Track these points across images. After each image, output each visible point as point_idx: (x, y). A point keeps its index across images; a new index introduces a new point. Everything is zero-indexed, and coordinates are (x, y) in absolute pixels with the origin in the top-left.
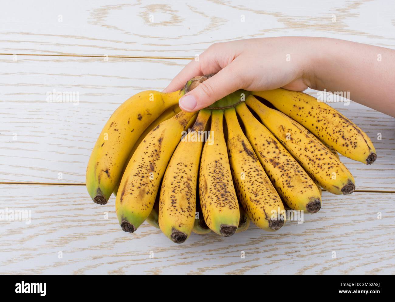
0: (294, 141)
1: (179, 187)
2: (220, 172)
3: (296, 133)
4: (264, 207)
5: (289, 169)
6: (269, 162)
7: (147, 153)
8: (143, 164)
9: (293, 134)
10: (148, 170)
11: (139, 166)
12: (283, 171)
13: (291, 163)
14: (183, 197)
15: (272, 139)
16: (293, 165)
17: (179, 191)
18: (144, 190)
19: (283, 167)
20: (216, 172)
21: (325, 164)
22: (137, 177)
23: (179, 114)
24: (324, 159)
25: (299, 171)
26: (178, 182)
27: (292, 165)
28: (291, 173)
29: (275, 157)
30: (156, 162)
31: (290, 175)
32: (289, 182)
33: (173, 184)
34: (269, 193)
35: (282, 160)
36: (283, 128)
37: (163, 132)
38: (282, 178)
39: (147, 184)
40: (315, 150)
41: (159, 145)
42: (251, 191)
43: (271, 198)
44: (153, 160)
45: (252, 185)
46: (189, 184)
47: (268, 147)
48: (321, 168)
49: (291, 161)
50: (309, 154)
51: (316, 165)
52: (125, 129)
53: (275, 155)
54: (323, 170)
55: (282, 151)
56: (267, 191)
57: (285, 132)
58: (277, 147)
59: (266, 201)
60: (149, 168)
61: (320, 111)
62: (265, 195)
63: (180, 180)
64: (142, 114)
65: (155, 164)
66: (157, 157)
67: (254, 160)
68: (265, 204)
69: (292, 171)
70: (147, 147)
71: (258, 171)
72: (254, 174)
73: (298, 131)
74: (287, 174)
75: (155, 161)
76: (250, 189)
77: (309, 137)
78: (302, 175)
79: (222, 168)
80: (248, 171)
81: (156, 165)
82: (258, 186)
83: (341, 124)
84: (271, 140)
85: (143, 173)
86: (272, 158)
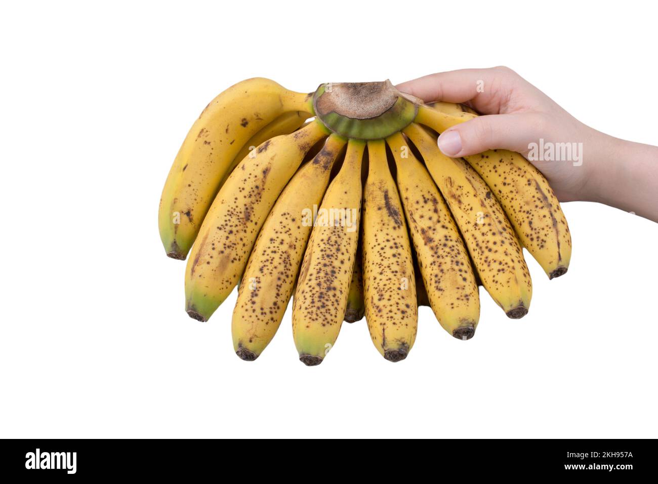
0: (463, 207)
1: (271, 263)
2: (336, 242)
3: (468, 194)
4: (384, 324)
5: (445, 254)
6: (420, 232)
7: (243, 189)
8: (235, 209)
9: (464, 194)
10: (240, 220)
11: (229, 211)
12: (436, 256)
13: (450, 244)
14: (271, 285)
15: (432, 195)
16: (453, 248)
17: (270, 271)
18: (228, 257)
19: (437, 248)
20: (329, 242)
21: (495, 261)
22: (222, 231)
23: (299, 133)
24: (496, 251)
25: (457, 262)
26: (272, 252)
27: (450, 248)
28: (445, 263)
29: (430, 228)
30: (255, 206)
31: (444, 267)
32: (439, 279)
33: (266, 253)
34: (399, 299)
35: (439, 235)
36: (451, 182)
37: (272, 159)
38: (431, 269)
39: (235, 244)
40: (487, 232)
41: (262, 179)
42: (376, 285)
43: (398, 309)
44: (251, 202)
45: (381, 273)
46: (288, 256)
47: (423, 207)
48: (489, 266)
49: (451, 240)
50: (478, 234)
51: (483, 258)
52: (221, 141)
53: (429, 223)
54: (490, 270)
55: (442, 219)
56: (398, 294)
57: (453, 188)
58: (436, 211)
59: (390, 314)
60: (242, 216)
61: (511, 169)
62: (392, 302)
63: (278, 247)
64: (248, 118)
65: (252, 208)
66: (258, 198)
67: (396, 226)
68: (388, 320)
69: (448, 260)
70: (245, 180)
71: (397, 247)
72: (389, 252)
73: (472, 192)
74: (440, 263)
75: (253, 203)
76: (377, 281)
77: (485, 206)
78: (460, 270)
79: (341, 234)
80: (382, 245)
81: (254, 210)
82: (387, 280)
83: (535, 201)
84: (430, 197)
85: (232, 226)
86: (425, 228)
